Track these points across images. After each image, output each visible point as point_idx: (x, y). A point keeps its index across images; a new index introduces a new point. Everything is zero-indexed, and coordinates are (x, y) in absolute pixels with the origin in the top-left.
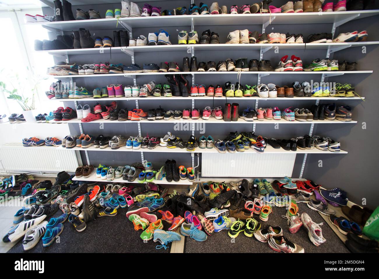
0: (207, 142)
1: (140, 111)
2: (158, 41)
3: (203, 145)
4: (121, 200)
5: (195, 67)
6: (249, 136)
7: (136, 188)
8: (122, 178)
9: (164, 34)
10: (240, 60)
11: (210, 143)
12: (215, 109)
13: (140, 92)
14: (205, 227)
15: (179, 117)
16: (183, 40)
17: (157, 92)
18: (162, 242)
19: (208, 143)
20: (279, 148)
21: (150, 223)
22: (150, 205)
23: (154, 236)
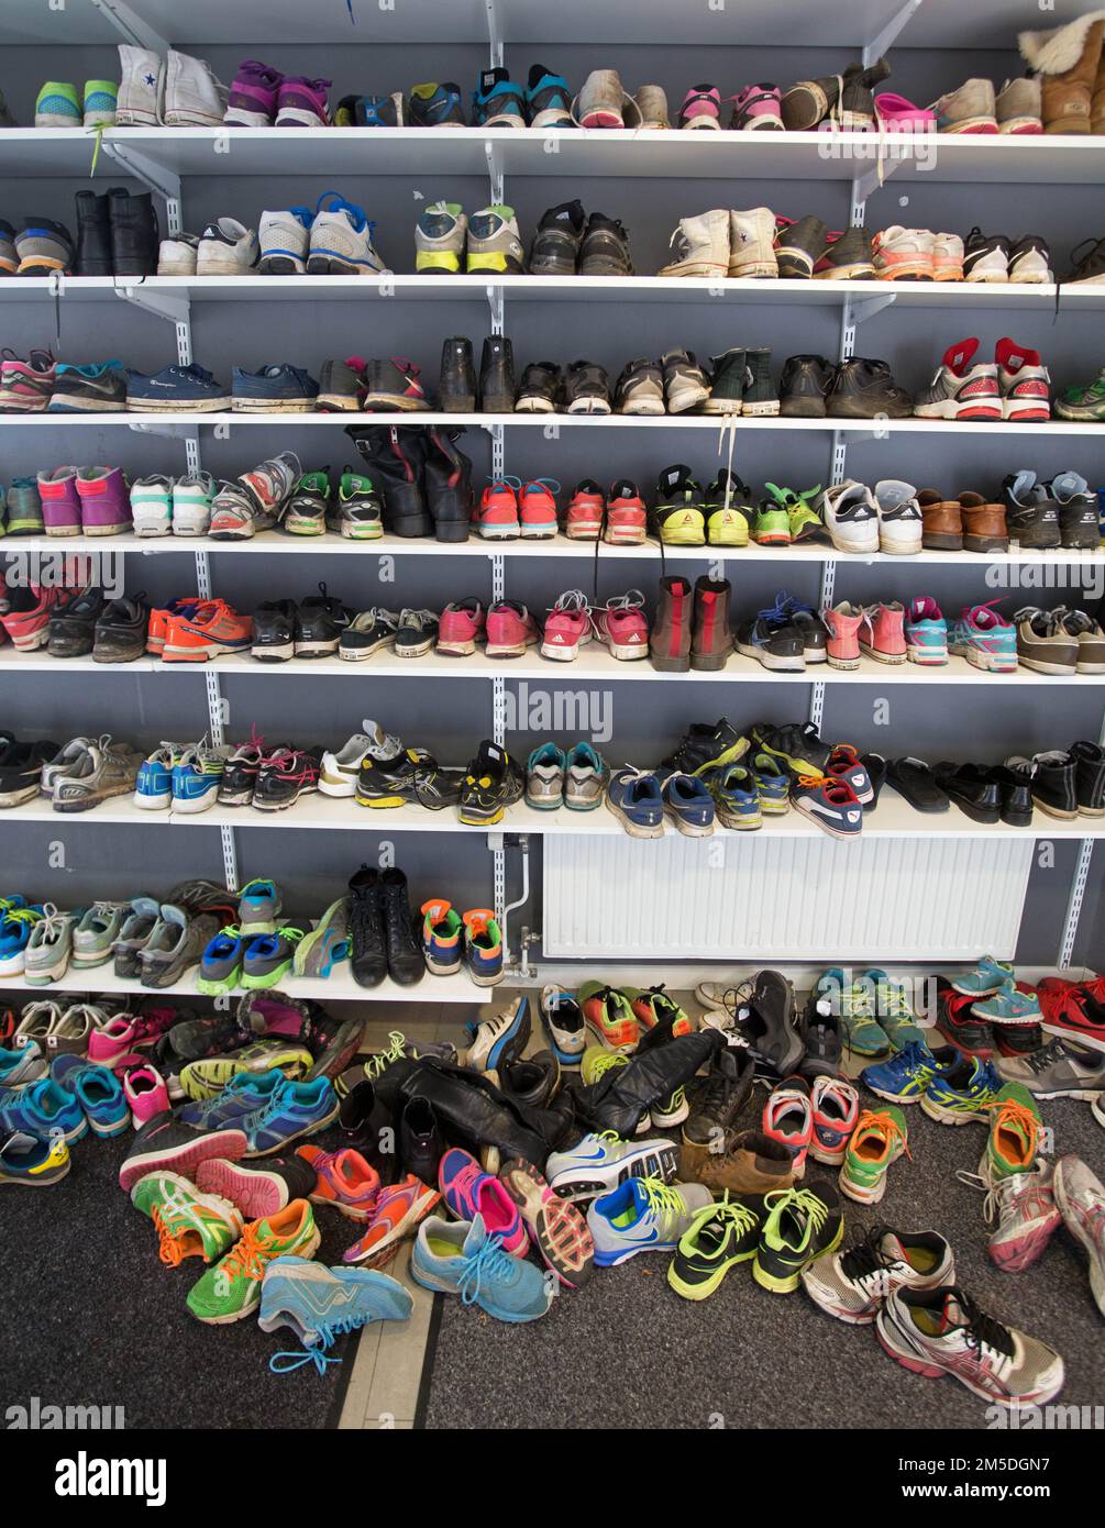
0: (566, 778)
1: (212, 610)
2: (308, 251)
3: (547, 794)
4: (95, 1089)
5: (502, 388)
6: (787, 747)
7: (184, 1024)
8: (111, 965)
9: (339, 219)
10: (734, 357)
11: (583, 781)
12: (611, 604)
13: (214, 510)
14: (545, 1241)
15: (418, 647)
16: (440, 250)
17: (302, 514)
18: (304, 1332)
19: (571, 784)
20: (945, 808)
21: (248, 1220)
22: (255, 1115)
23: (264, 1297)
